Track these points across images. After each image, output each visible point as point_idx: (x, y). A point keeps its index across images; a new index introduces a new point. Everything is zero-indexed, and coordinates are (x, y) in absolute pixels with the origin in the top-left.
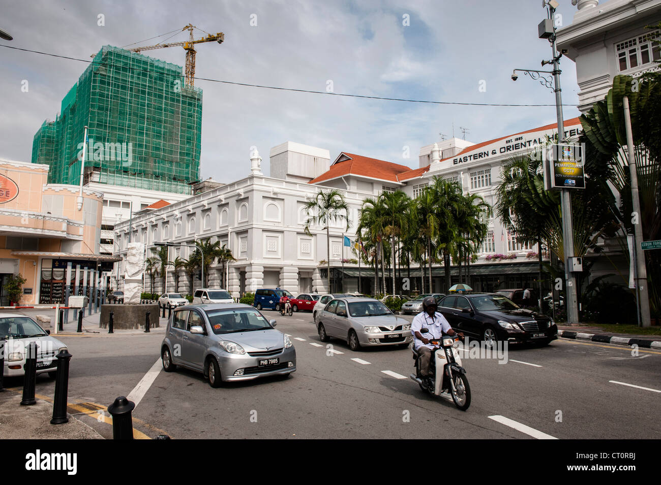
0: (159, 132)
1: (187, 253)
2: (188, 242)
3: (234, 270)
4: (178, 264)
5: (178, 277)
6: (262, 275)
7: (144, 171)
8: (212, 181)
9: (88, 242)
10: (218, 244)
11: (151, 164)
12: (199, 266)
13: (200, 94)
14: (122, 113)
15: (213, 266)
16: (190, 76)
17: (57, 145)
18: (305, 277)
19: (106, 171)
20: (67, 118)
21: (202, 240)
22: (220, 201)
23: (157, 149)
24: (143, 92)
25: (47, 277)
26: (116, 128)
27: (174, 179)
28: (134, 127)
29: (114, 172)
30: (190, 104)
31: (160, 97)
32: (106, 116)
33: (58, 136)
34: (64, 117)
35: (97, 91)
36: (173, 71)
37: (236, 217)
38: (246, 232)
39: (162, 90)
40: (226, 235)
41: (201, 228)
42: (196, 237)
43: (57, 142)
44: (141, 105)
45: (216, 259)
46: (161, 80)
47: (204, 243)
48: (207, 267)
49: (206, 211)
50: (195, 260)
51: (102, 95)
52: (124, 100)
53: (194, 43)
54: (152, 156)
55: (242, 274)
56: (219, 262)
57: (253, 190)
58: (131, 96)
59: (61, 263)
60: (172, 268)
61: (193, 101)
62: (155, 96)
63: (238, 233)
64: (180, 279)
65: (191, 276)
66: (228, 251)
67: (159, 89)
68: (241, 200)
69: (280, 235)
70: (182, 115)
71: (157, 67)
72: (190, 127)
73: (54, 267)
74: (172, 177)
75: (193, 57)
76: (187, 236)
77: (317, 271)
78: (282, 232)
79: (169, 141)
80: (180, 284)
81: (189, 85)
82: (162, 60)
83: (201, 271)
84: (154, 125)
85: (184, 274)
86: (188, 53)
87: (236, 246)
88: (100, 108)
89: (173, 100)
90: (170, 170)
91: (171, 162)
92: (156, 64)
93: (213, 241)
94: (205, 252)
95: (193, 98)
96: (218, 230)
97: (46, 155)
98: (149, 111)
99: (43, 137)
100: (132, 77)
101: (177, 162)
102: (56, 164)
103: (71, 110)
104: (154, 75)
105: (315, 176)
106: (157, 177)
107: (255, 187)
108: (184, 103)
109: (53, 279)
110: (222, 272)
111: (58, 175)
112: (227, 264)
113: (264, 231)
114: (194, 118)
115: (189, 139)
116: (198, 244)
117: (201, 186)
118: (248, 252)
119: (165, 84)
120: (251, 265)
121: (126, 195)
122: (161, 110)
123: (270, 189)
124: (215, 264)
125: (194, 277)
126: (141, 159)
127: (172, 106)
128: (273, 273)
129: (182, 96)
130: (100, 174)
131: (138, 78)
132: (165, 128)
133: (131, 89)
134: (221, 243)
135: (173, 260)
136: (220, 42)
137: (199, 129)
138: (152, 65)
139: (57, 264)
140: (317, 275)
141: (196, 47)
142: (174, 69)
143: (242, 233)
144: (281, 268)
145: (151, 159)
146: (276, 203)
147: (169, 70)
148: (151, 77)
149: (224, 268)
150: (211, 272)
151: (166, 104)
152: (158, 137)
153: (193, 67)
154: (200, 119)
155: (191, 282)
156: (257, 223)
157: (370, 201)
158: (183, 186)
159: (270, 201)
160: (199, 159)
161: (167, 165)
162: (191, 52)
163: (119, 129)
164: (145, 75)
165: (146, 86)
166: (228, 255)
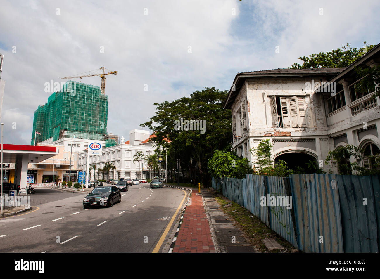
0: (90, 114)
1: (102, 167)
2: (102, 163)
3: (116, 172)
4: (99, 170)
5: (99, 174)
6: (124, 174)
7: (84, 130)
8: (112, 134)
9: (75, 166)
10: (112, 164)
11: (88, 127)
12: (106, 171)
13: (107, 98)
14: (76, 107)
15: (110, 171)
16: (103, 88)
17: (45, 116)
18: (138, 174)
19: (69, 131)
20: (51, 106)
21: (107, 162)
22: (113, 151)
23: (90, 121)
24: (84, 98)
25: (65, 176)
26: (73, 113)
27: (97, 133)
28: (80, 112)
29: (72, 131)
30: (103, 102)
31: (91, 100)
32: (69, 109)
33: (46, 112)
34: (49, 105)
35: (66, 99)
36: (96, 89)
37: (117, 156)
38: (120, 161)
39: (92, 97)
40: (114, 161)
41: (107, 159)
42: (105, 161)
43: (46, 115)
44: (83, 104)
45: (111, 169)
46: (91, 93)
47: (107, 163)
48: (108, 171)
49: (108, 153)
50: (104, 169)
51: (68, 101)
52: (76, 102)
53: (105, 75)
54: (87, 124)
55: (119, 173)
56: (112, 170)
57: (121, 149)
58: (79, 100)
59: (68, 172)
60: (97, 171)
61: (104, 101)
62: (89, 99)
63: (118, 161)
64: (100, 175)
65: (103, 174)
66: (115, 166)
67: (90, 97)
68: (118, 151)
69: (130, 161)
70: (100, 106)
71: (90, 88)
72: (103, 111)
73: (66, 173)
74: (96, 132)
75: (104, 81)
76: (102, 161)
77: (142, 172)
78: (131, 160)
79: (94, 118)
80: (100, 176)
81: (103, 92)
82: (92, 85)
83: (106, 172)
84: (88, 111)
85: (101, 173)
86: (102, 79)
87: (117, 165)
88: (67, 106)
89: (96, 101)
90: (95, 129)
91: (95, 126)
92: (89, 86)
93: (110, 163)
94: (108, 166)
95: (104, 99)
96: (112, 160)
97: (41, 120)
98: (86, 106)
99: (39, 112)
100: (80, 92)
101: (98, 126)
102: (45, 124)
103: (53, 102)
104: (88, 91)
105: (144, 140)
106: (90, 132)
107: (122, 148)
108: (100, 101)
109: (66, 176)
110: (113, 172)
111: (46, 129)
112: (114, 170)
113: (125, 160)
114: (105, 107)
115: (102, 116)
116: (106, 164)
117: (108, 136)
118: (120, 167)
119: (93, 94)
120: (121, 171)
121: (78, 142)
122: (91, 105)
123: (127, 148)
124: (111, 170)
125: (104, 174)
126: (83, 125)
127: (96, 103)
128: (128, 173)
129: (100, 99)
130: (67, 132)
131: (82, 93)
132: (93, 112)
133: (79, 97)
134: (113, 164)
135: (98, 169)
136: (116, 75)
137: (107, 112)
138: (88, 87)
139: (67, 172)
140: (142, 173)
141: (106, 76)
142: (96, 88)
143: (119, 161)
144: (130, 171)
145: (87, 125)
146: (129, 152)
147: (94, 89)
148: (87, 92)
149: (113, 171)
150: (110, 172)
151: (93, 103)
152: (90, 116)
153: (104, 85)
154: (107, 108)
155: (103, 175)
156: (123, 158)
157: (148, 156)
158: (100, 135)
159: (127, 151)
160: (107, 124)
161: (94, 127)
162: (104, 78)
163: (75, 114)
164: (85, 91)
165: (85, 96)
166: (114, 167)
